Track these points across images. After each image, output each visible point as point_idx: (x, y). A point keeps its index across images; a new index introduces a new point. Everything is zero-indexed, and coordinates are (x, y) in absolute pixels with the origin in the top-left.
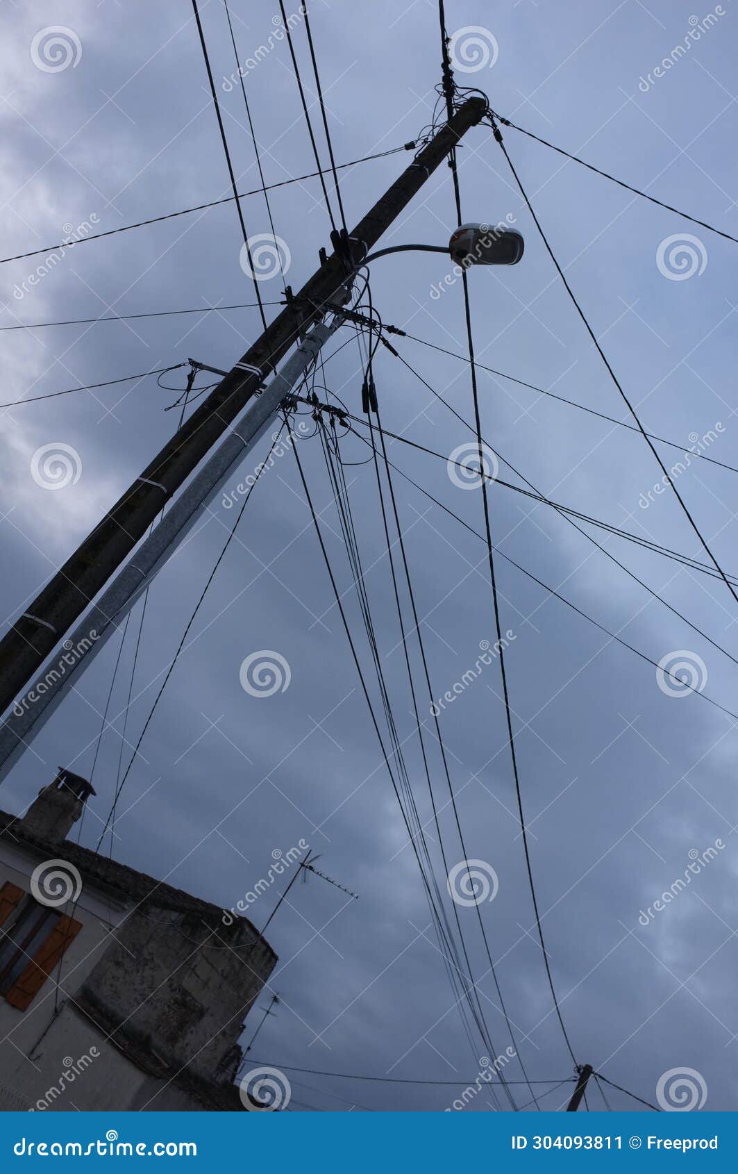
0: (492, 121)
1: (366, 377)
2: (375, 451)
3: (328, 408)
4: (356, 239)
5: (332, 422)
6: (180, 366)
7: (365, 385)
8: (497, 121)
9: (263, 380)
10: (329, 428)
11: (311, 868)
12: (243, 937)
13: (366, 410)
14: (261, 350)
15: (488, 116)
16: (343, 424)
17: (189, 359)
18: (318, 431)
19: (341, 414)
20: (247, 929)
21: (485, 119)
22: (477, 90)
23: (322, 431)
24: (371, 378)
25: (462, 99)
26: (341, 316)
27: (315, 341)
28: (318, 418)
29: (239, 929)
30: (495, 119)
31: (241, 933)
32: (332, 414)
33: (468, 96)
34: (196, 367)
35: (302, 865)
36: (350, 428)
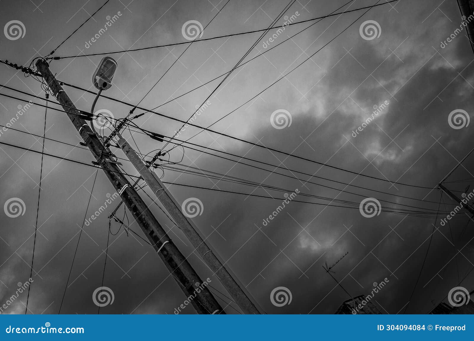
0: (50, 58)
1: (148, 134)
2: (180, 145)
3: (154, 159)
4: (81, 128)
5: (161, 160)
6: (110, 223)
7: (151, 136)
8: (51, 56)
9: (131, 185)
10: (163, 162)
11: (330, 268)
12: (351, 306)
13: (162, 141)
14: (117, 182)
15: (47, 59)
16: (164, 155)
17: (109, 218)
18: (162, 169)
19: (159, 154)
20: (348, 303)
21: (48, 61)
22: (33, 60)
23: (163, 167)
24: (149, 132)
25: (35, 68)
26: (117, 133)
27: (125, 146)
28: (156, 166)
29: (348, 306)
30: (49, 57)
31: (349, 306)
32: (157, 158)
33: (35, 65)
34: (113, 215)
35: (328, 271)
36: (167, 152)
